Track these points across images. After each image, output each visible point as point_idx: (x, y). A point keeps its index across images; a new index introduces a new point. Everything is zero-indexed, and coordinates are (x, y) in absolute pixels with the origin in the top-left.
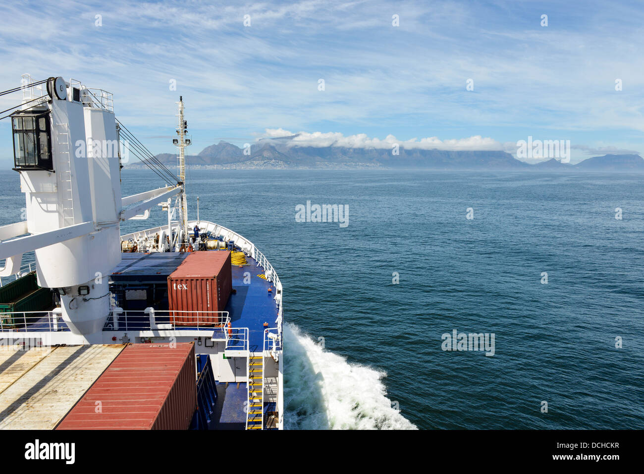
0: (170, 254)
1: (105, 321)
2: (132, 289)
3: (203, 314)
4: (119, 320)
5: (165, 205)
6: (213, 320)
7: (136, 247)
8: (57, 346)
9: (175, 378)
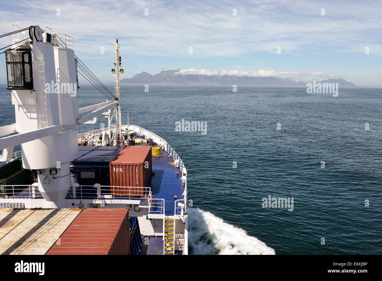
0: (109, 148)
1: (67, 192)
2: (85, 171)
3: (133, 189)
4: (76, 192)
5: (107, 114)
6: (140, 193)
7: (87, 142)
8: (36, 209)
9: (116, 232)
